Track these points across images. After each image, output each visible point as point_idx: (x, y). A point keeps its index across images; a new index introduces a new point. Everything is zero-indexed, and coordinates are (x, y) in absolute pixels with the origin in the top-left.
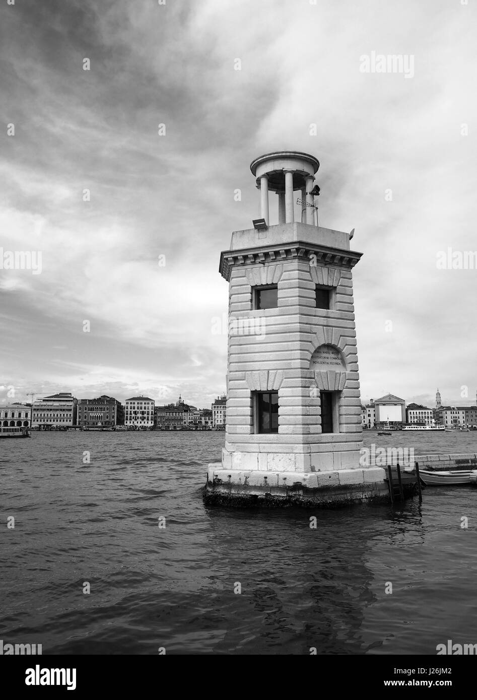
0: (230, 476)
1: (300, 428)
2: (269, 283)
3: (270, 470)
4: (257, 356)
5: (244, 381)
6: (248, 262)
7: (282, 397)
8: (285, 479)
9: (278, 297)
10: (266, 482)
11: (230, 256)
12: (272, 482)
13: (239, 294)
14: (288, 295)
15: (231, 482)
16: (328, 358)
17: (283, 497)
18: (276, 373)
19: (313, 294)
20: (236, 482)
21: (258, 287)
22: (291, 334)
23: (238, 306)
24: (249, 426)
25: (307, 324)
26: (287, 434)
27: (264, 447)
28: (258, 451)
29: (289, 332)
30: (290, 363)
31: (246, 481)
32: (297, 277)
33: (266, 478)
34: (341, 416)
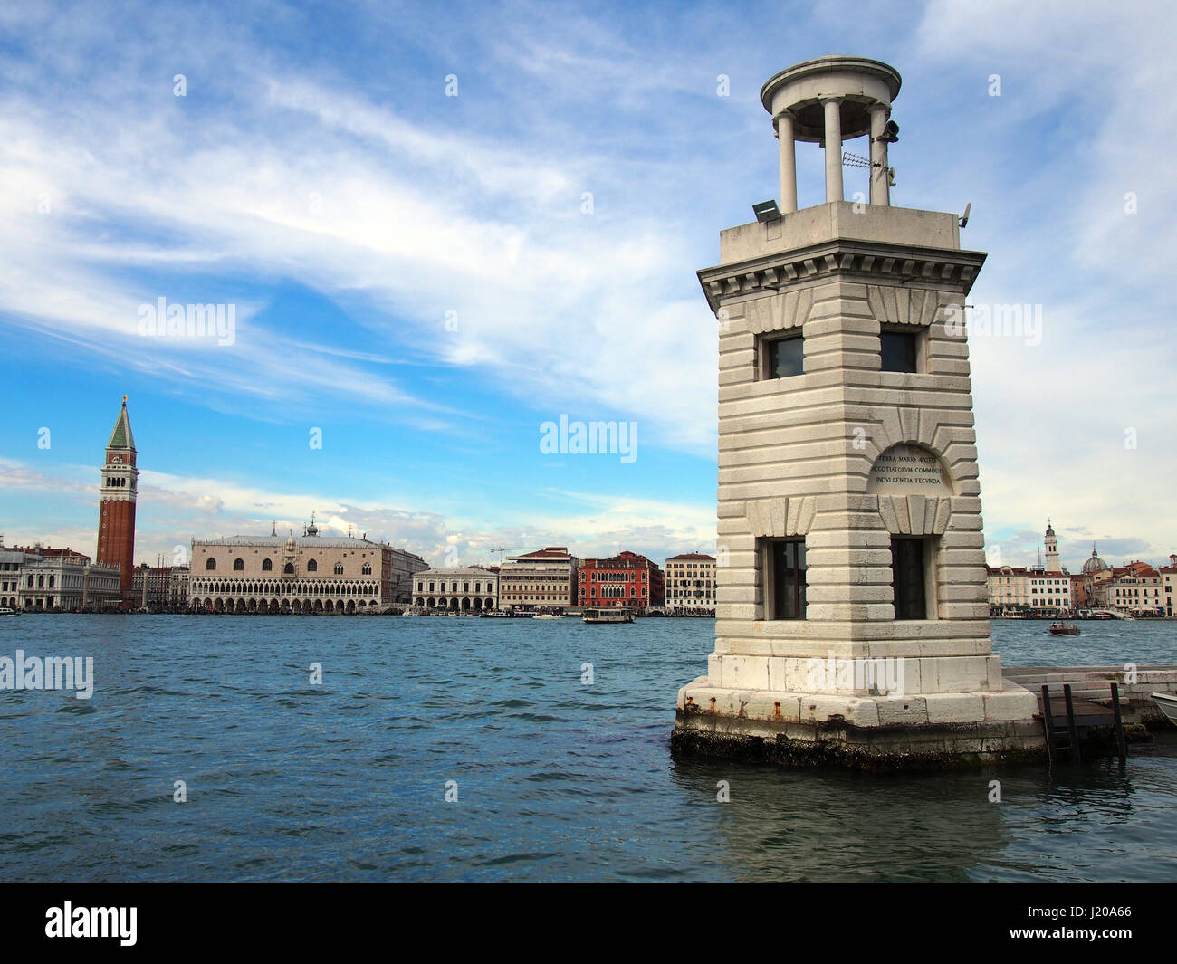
0: (714, 700)
1: (846, 610)
2: (788, 326)
3: (791, 690)
4: (767, 471)
5: (743, 519)
6: (748, 288)
7: (813, 548)
8: (813, 708)
9: (805, 352)
10: (778, 712)
11: (713, 279)
12: (789, 714)
13: (732, 351)
14: (821, 348)
15: (716, 710)
16: (911, 470)
17: (809, 742)
18: (802, 502)
19: (876, 344)
20: (725, 712)
21: (769, 337)
22: (829, 424)
23: (731, 374)
24: (753, 605)
25: (861, 403)
26: (822, 620)
27: (780, 646)
28: (769, 653)
29: (826, 421)
30: (827, 482)
31: (742, 710)
32: (839, 312)
33: (778, 704)
34: (941, 587)
